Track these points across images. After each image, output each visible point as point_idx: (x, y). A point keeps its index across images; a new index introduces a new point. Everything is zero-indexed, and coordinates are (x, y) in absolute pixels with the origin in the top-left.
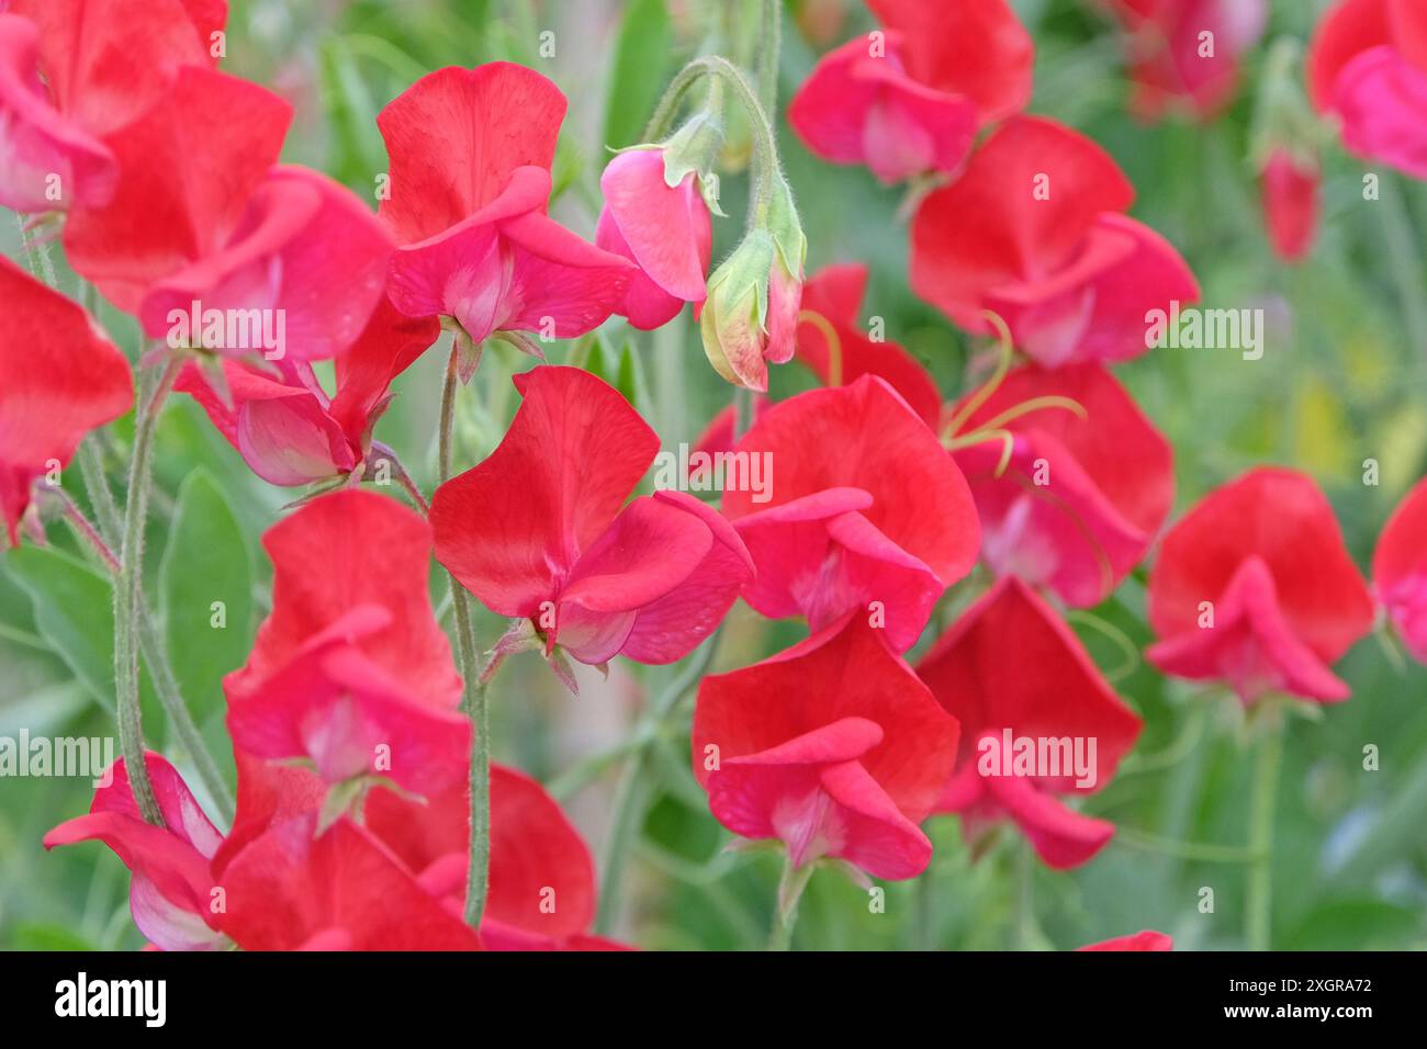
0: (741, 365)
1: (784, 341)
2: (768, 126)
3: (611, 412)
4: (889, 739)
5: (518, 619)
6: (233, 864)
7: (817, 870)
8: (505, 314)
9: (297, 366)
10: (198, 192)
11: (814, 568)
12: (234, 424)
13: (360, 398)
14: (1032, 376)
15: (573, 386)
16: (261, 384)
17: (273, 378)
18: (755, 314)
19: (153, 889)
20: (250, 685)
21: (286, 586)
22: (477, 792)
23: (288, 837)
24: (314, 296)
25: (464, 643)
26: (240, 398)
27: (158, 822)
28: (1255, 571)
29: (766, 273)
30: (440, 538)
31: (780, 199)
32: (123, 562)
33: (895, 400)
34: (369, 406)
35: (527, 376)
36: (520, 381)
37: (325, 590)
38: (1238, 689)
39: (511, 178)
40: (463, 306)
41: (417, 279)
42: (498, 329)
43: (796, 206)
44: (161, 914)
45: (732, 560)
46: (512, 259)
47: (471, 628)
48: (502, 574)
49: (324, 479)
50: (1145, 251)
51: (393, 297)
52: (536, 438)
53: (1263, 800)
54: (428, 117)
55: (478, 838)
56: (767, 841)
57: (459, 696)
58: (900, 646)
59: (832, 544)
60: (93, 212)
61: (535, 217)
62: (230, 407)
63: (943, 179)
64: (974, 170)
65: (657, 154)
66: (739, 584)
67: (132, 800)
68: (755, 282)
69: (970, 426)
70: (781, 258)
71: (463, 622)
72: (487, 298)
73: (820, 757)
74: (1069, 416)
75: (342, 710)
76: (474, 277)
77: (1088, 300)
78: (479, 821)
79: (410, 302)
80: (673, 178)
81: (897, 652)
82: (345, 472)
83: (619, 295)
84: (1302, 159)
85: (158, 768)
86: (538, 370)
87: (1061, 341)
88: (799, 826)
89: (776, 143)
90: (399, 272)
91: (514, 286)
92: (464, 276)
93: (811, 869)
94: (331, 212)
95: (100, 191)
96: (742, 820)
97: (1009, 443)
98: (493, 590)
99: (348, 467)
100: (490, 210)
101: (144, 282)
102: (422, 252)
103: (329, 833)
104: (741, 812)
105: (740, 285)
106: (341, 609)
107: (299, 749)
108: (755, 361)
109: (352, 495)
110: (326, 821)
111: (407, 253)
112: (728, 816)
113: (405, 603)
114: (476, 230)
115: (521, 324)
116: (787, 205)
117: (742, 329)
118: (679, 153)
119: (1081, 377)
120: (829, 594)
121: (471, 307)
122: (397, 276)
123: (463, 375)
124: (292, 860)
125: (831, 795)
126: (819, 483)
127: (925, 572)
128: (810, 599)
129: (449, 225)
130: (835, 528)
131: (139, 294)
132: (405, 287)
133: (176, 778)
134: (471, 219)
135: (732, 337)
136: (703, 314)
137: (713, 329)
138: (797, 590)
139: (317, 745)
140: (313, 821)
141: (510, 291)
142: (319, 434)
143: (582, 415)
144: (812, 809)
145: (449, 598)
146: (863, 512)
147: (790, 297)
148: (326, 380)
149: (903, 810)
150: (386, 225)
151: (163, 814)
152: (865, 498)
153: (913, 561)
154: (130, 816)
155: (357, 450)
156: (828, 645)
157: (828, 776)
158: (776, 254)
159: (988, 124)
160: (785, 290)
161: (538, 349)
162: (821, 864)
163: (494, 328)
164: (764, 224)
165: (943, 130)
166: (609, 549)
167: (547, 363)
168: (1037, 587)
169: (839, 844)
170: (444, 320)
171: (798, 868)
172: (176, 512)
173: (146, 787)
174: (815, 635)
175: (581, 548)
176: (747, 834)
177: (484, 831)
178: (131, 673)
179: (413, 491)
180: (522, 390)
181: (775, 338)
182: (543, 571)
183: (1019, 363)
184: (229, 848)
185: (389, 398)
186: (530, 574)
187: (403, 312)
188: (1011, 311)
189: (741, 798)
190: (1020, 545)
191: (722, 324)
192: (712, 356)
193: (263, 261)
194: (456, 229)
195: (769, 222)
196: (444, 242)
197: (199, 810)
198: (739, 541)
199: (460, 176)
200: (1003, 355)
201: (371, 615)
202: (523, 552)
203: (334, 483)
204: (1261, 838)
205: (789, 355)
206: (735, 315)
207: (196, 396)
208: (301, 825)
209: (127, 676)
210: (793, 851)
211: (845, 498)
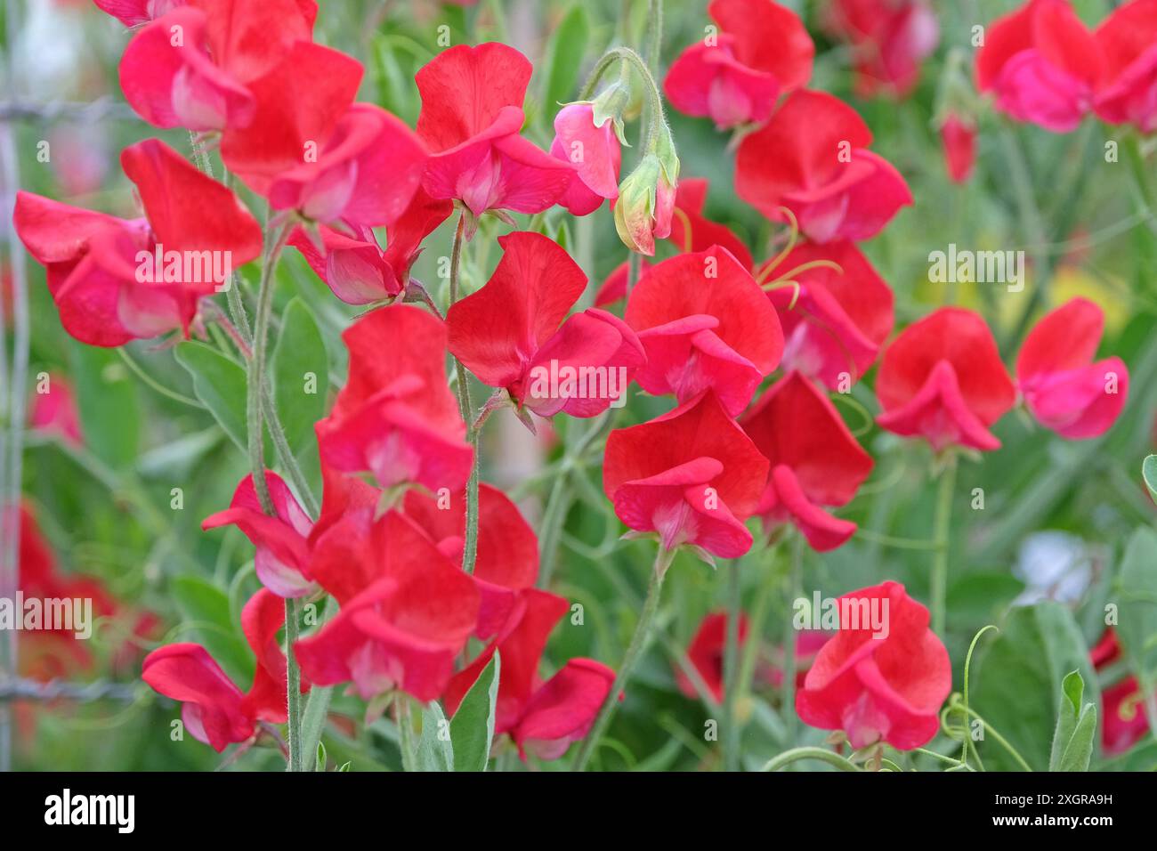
0: (639, 239)
1: (665, 225)
2: (657, 91)
3: (558, 261)
4: (725, 472)
5: (498, 389)
6: (319, 541)
7: (679, 552)
8: (495, 198)
9: (363, 230)
10: (304, 119)
11: (681, 364)
12: (323, 266)
13: (403, 250)
14: (809, 248)
15: (535, 244)
16: (342, 240)
17: (350, 237)
18: (648, 207)
19: (270, 554)
20: (334, 426)
21: (357, 364)
22: (471, 497)
23: (356, 524)
24: (376, 186)
25: (464, 404)
26: (329, 249)
27: (272, 514)
28: (945, 368)
29: (655, 182)
30: (453, 338)
31: (664, 137)
32: (253, 350)
33: (732, 261)
34: (408, 255)
35: (506, 237)
36: (503, 241)
37: (381, 367)
38: (932, 442)
39: (499, 114)
40: (468, 193)
41: (441, 176)
42: (489, 208)
43: (674, 141)
44: (274, 571)
45: (632, 353)
46: (500, 164)
47: (468, 394)
48: (489, 360)
49: (379, 301)
50: (881, 172)
51: (425, 187)
52: (512, 276)
53: (943, 512)
54: (448, 76)
55: (471, 525)
56: (650, 533)
57: (463, 433)
58: (733, 413)
59: (694, 349)
60: (238, 131)
61: (514, 137)
62: (323, 254)
63: (756, 127)
64: (775, 122)
65: (589, 107)
66: (635, 369)
67: (256, 501)
68: (648, 188)
69: (770, 279)
70: (664, 173)
71: (464, 391)
72: (484, 188)
73: (685, 481)
74: (831, 272)
75: (392, 441)
76: (475, 175)
77: (845, 202)
78: (472, 515)
79: (436, 190)
80: (599, 122)
81: (732, 417)
82: (393, 296)
83: (565, 187)
84: (967, 120)
85: (273, 481)
86: (513, 234)
87: (827, 227)
88: (670, 524)
89: (662, 102)
90: (429, 171)
91: (500, 181)
92: (469, 175)
93: (676, 550)
94: (389, 132)
95: (244, 119)
96: (634, 520)
97: (797, 289)
98: (485, 371)
99: (395, 293)
100: (487, 132)
101: (270, 175)
102: (443, 158)
103: (383, 520)
104: (634, 515)
105: (639, 189)
106: (391, 378)
107: (363, 465)
108: (647, 238)
109: (398, 308)
110: (381, 510)
111: (435, 159)
112: (626, 517)
113: (432, 375)
114: (477, 145)
115: (503, 205)
116: (669, 140)
117: (639, 217)
118: (602, 106)
119: (840, 249)
120: (691, 380)
121: (473, 193)
122: (428, 173)
123: (467, 236)
124: (360, 535)
125: (691, 506)
126: (684, 312)
127: (751, 367)
128: (679, 383)
129: (460, 142)
130: (696, 340)
131: (267, 184)
132: (433, 180)
133: (284, 487)
134: (474, 138)
135: (633, 222)
136: (616, 206)
137: (622, 217)
138: (670, 378)
139: (376, 463)
140: (373, 511)
141: (498, 185)
142: (377, 273)
143: (540, 262)
144: (678, 514)
145: (454, 375)
146: (712, 329)
147: (669, 197)
148: (381, 239)
149: (736, 515)
150: (421, 142)
151: (276, 508)
152: (714, 321)
153: (744, 360)
154: (255, 511)
155: (401, 283)
156: (689, 413)
157: (689, 493)
158: (661, 170)
159: (784, 93)
160: (666, 194)
161: (513, 221)
162: (682, 548)
163: (487, 206)
164: (654, 152)
165: (758, 96)
166: (555, 347)
167: (519, 230)
168: (810, 378)
169: (695, 536)
170: (455, 201)
171: (669, 550)
172: (282, 326)
173: (265, 492)
174: (681, 406)
175: (538, 344)
176: (636, 528)
177: (475, 521)
178: (258, 421)
179: (434, 309)
180: (504, 246)
181: (659, 222)
182: (516, 360)
183: (801, 240)
184: (318, 530)
185: (421, 250)
186: (507, 361)
187: (432, 197)
188: (798, 207)
189: (634, 506)
190: (800, 352)
191: (628, 213)
192: (622, 233)
193: (345, 163)
194: (466, 144)
195: (657, 151)
196: (459, 152)
197: (299, 507)
198: (639, 343)
199: (466, 112)
200: (792, 235)
201: (411, 382)
202: (502, 347)
203: (386, 302)
204: (941, 536)
205: (667, 233)
206: (636, 207)
207: (299, 248)
208: (366, 514)
209: (255, 423)
210: (666, 539)
211: (702, 321)
